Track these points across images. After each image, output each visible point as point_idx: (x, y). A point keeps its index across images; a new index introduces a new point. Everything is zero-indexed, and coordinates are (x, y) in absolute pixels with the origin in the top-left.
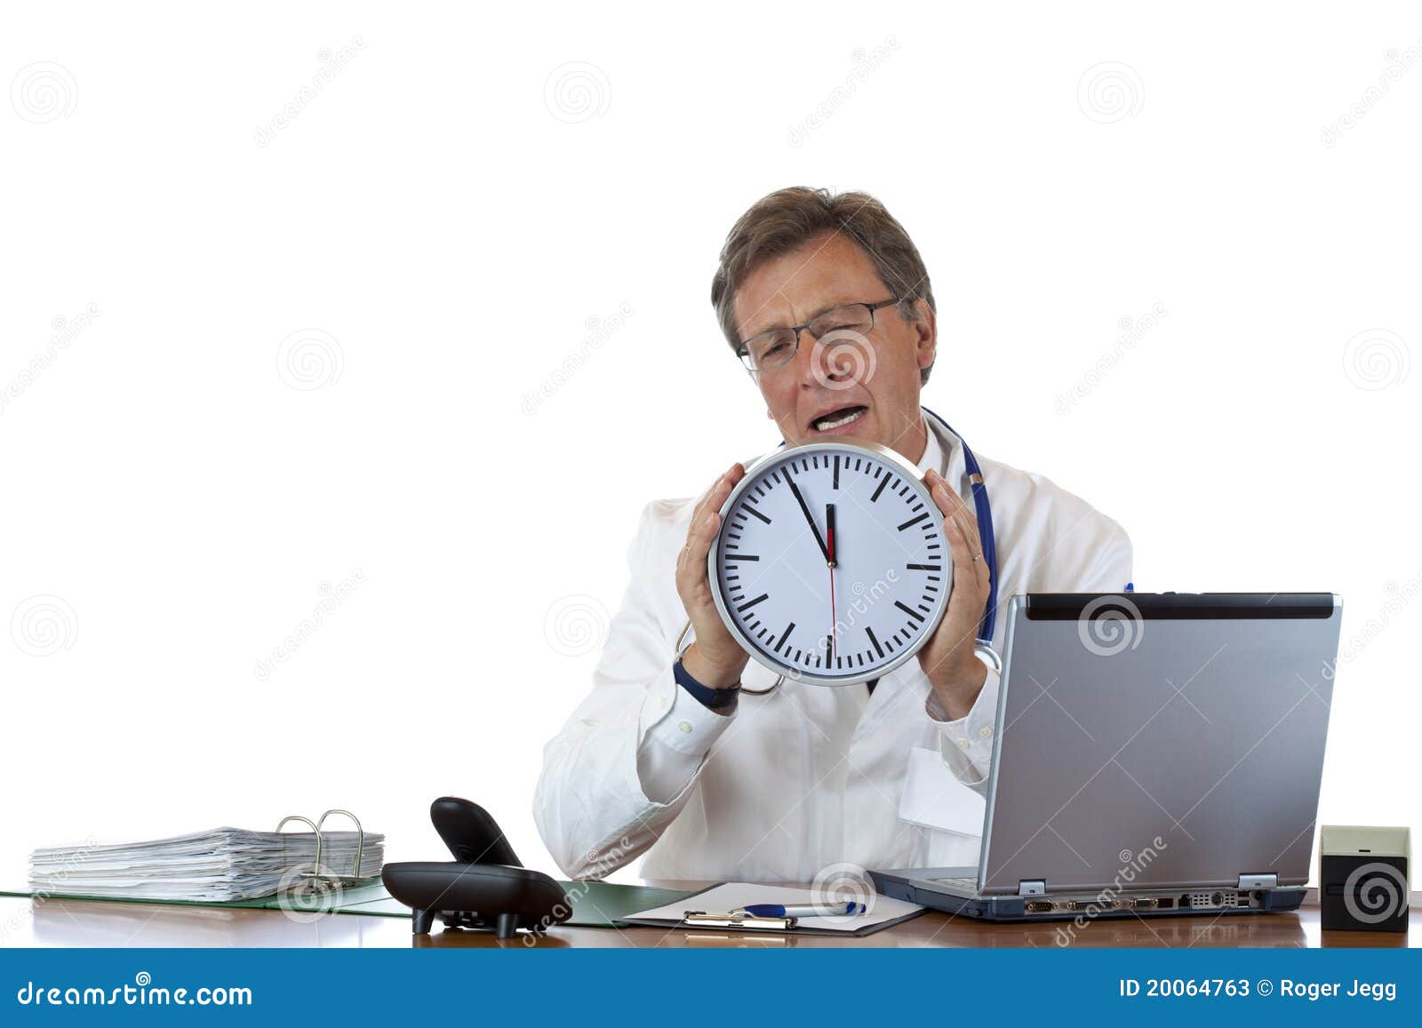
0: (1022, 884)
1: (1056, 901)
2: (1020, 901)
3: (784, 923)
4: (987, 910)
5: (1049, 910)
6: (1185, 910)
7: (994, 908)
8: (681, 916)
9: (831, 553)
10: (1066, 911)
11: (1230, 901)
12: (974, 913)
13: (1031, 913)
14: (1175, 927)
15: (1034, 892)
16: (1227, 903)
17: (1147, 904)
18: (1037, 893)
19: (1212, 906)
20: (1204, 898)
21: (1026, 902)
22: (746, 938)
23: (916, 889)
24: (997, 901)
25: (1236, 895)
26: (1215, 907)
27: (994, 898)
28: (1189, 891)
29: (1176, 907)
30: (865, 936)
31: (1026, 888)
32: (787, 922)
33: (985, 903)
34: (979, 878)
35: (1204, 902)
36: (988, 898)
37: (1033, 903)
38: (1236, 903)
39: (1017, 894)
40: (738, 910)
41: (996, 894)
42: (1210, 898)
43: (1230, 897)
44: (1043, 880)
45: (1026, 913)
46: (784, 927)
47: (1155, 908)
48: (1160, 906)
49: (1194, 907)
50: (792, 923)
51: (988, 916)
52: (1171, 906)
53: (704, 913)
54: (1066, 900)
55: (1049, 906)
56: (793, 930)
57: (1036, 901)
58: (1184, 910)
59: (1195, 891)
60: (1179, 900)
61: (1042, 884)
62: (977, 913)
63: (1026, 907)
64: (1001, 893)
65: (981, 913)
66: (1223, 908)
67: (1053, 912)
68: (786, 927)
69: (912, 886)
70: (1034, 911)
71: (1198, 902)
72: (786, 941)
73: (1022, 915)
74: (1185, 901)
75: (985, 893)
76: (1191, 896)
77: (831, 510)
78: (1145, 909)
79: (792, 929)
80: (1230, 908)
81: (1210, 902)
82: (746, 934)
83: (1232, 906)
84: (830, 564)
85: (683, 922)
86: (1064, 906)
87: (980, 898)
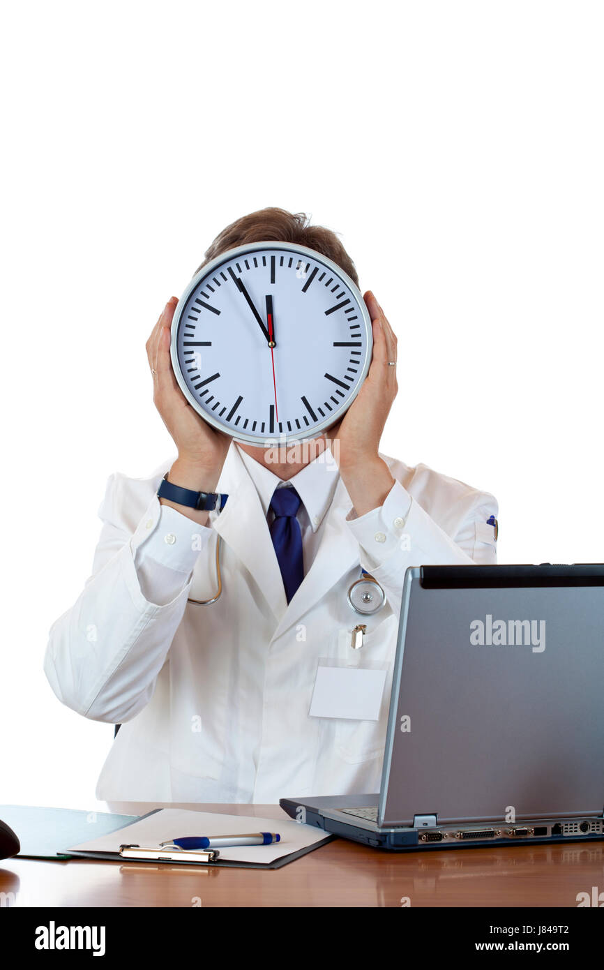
0: (416, 818)
1: (446, 832)
2: (415, 833)
3: (207, 856)
4: (385, 841)
5: (440, 839)
6: (555, 837)
7: (392, 840)
8: (117, 849)
9: (270, 334)
10: (454, 840)
11: (595, 829)
12: (374, 843)
13: (425, 843)
14: (548, 852)
15: (426, 824)
16: (593, 830)
17: (525, 832)
18: (429, 825)
19: (580, 833)
20: (574, 826)
21: (420, 833)
22: (173, 870)
23: (324, 818)
24: (395, 833)
25: (601, 823)
26: (582, 833)
27: (392, 831)
28: (560, 821)
29: (549, 834)
30: (279, 868)
31: (420, 820)
32: (210, 855)
33: (385, 835)
34: (378, 813)
35: (573, 830)
36: (387, 831)
37: (426, 834)
38: (601, 830)
39: (412, 826)
40: (167, 843)
41: (393, 827)
42: (578, 826)
43: (596, 825)
44: (435, 815)
45: (420, 842)
46: (207, 860)
47: (531, 836)
48: (535, 834)
49: (565, 834)
50: (215, 856)
51: (387, 846)
52: (545, 833)
53: (138, 846)
54: (454, 830)
55: (440, 837)
56: (216, 863)
57: (428, 832)
58: (557, 837)
59: (566, 820)
60: (552, 828)
61: (434, 817)
62: (377, 843)
63: (420, 837)
64: (398, 826)
65: (380, 843)
66: (590, 834)
67: (443, 841)
68: (209, 860)
69: (321, 816)
70: (427, 841)
71: (569, 830)
72: (209, 873)
73: (416, 845)
74: (557, 829)
75: (384, 826)
76: (563, 825)
77: (269, 299)
78: (523, 837)
79: (214, 862)
80: (595, 834)
81: (579, 829)
82: (173, 866)
83: (597, 832)
84: (270, 344)
85: (117, 854)
86: (453, 836)
87: (380, 831)
